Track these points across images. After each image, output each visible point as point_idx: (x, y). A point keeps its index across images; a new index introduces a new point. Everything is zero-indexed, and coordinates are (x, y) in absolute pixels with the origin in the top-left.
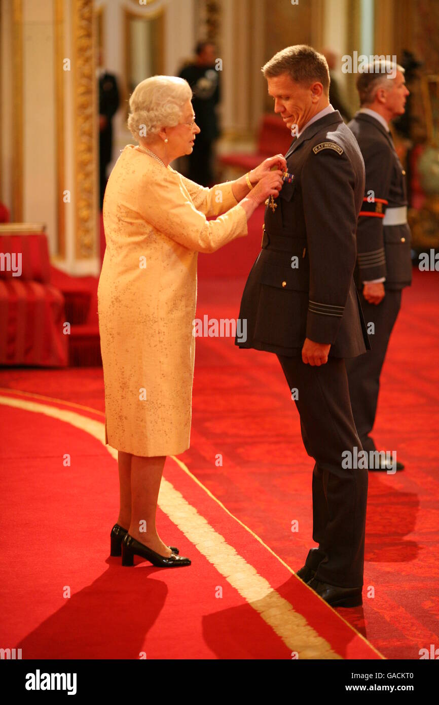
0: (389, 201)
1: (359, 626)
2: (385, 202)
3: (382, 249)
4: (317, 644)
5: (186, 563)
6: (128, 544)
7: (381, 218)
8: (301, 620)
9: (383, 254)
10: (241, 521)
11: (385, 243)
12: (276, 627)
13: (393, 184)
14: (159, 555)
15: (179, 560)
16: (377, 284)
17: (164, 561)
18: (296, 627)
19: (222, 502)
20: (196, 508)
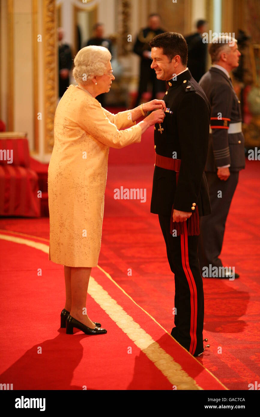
0: (231, 119)
1: (213, 370)
2: (229, 120)
3: (228, 148)
4: (188, 381)
5: (104, 332)
6: (70, 321)
7: (227, 130)
8: (178, 367)
9: (228, 150)
10: (143, 308)
11: (229, 144)
12: (164, 371)
13: (233, 108)
15: (100, 331)
16: (226, 168)
17: (91, 331)
18: (175, 371)
19: (131, 297)
20: (116, 301)
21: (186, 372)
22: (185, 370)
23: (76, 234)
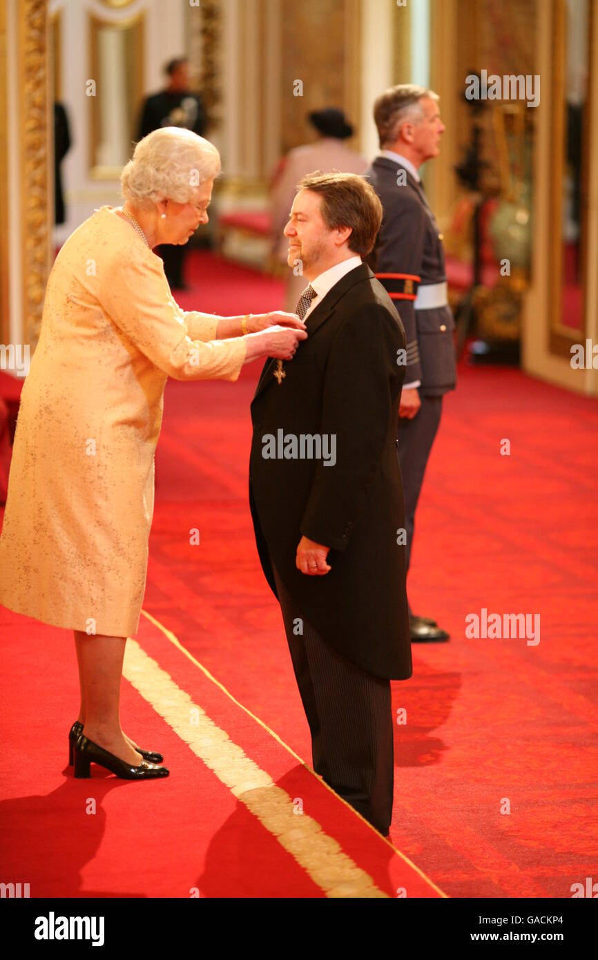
0: (421, 276)
1: (412, 853)
2: (417, 278)
3: (415, 343)
4: (354, 878)
5: (163, 774)
6: (83, 748)
7: (412, 301)
8: (333, 846)
9: (416, 348)
10: (251, 711)
11: (418, 333)
12: (299, 855)
13: (427, 252)
14: (125, 763)
15: (153, 770)
16: (411, 390)
17: (133, 770)
18: (325, 856)
19: (224, 685)
20: (190, 694)
21: (351, 858)
22: (347, 854)
23: (72, 553)
